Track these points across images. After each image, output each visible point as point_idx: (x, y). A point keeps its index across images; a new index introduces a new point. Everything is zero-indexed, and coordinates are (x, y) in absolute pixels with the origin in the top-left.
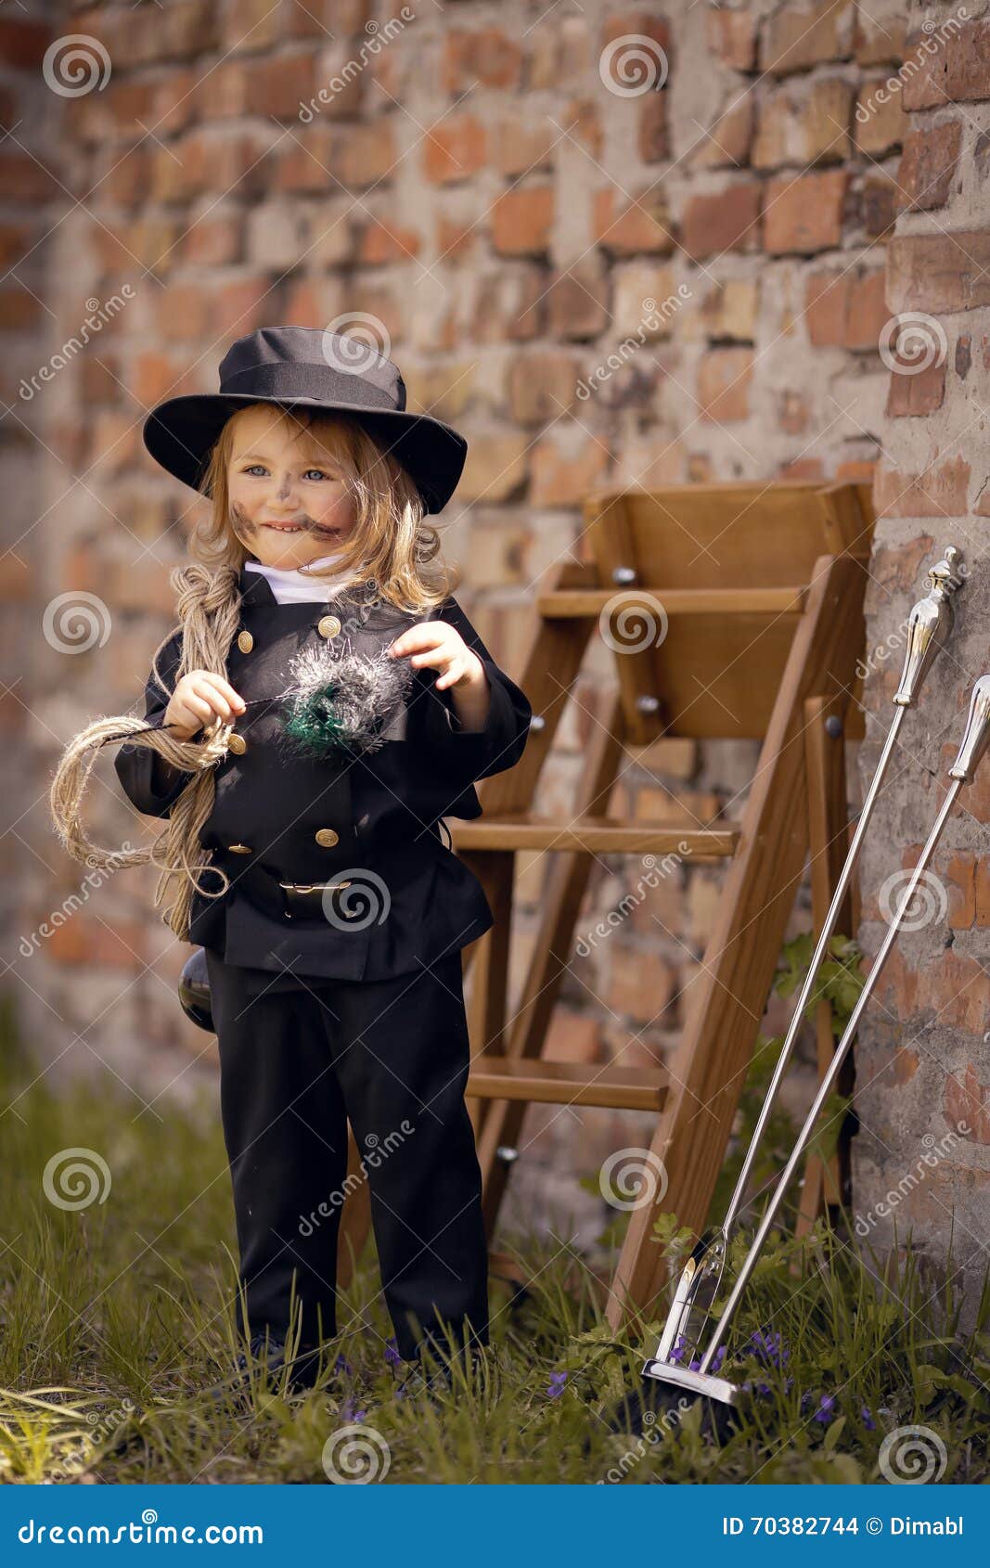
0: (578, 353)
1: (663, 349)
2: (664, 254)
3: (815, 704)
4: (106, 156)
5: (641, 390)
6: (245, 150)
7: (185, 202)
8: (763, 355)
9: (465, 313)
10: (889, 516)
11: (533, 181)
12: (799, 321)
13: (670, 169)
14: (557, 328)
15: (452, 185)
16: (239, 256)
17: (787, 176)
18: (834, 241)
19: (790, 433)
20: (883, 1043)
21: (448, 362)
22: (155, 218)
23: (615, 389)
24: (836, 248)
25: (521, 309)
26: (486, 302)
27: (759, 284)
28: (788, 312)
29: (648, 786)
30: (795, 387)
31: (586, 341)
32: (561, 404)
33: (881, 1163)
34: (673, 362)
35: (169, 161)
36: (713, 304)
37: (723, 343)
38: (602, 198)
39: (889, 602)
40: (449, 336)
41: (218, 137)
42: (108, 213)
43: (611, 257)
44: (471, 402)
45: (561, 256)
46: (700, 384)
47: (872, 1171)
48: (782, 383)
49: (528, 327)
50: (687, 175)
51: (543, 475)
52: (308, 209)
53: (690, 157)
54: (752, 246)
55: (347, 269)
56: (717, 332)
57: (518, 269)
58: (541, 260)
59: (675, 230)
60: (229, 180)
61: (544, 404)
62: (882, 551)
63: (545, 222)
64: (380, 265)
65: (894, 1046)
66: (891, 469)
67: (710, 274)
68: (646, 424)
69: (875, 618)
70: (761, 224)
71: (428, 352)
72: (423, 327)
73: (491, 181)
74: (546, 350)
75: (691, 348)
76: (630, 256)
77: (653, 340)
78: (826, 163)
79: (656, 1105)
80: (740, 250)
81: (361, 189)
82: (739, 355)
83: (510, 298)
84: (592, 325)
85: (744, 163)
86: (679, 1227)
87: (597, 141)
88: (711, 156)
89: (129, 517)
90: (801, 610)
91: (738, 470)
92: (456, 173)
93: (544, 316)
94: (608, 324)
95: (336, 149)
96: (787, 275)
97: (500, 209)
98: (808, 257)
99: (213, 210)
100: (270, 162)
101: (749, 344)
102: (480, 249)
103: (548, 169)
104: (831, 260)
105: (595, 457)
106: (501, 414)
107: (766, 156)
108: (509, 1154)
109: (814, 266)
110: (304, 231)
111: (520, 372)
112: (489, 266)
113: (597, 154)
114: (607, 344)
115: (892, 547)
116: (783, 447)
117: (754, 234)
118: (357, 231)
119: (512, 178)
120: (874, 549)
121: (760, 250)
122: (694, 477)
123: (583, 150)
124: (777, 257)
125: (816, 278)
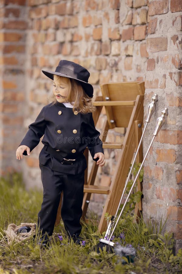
0: (106, 57)
1: (119, 57)
2: (119, 40)
3: (136, 121)
4: (35, 21)
5: (116, 64)
6: (55, 20)
7: (46, 29)
8: (134, 58)
9: (89, 50)
10: (147, 88)
11: (99, 26)
12: (139, 52)
13: (120, 24)
14: (103, 53)
15: (87, 27)
16: (55, 40)
17: (138, 26)
18: (144, 38)
19: (138, 72)
20: (147, 182)
21: (86, 59)
22: (42, 32)
23: (112, 64)
24: (144, 39)
25: (97, 50)
26: (92, 48)
27: (133, 45)
28: (138, 50)
29: (118, 135)
30: (139, 64)
31: (107, 55)
32: (104, 67)
33: (146, 203)
34: (120, 59)
35: (44, 22)
36: (126, 49)
37: (128, 56)
38: (109, 29)
39: (147, 104)
40: (87, 54)
41: (51, 18)
42: (35, 31)
43: (111, 40)
44: (90, 66)
45: (103, 40)
46: (125, 63)
47: (145, 205)
48: (137, 63)
49: (98, 53)
50: (122, 26)
51: (101, 80)
52: (65, 31)
53: (122, 23)
54: (132, 39)
55: (71, 42)
56: (127, 54)
57: (97, 42)
58: (100, 41)
59: (121, 36)
60: (53, 26)
61: (101, 66)
62: (146, 94)
63: (101, 34)
64: (76, 41)
65: (148, 182)
66: (147, 80)
67: (126, 43)
68: (117, 70)
69: (145, 106)
70: (133, 35)
71: (84, 57)
72: (83, 52)
73: (93, 26)
74: (101, 57)
75: (123, 57)
76: (114, 40)
77: (117, 55)
78: (143, 24)
79: (107, 193)
80: (130, 39)
81: (73, 28)
82: (130, 58)
83: (96, 47)
84: (108, 53)
85: (131, 24)
86: (109, 215)
87: (109, 19)
88: (126, 22)
89: (39, 86)
90: (134, 105)
91: (131, 79)
92: (87, 25)
93: (101, 51)
94: (111, 52)
95: (69, 20)
96: (137, 44)
97: (94, 31)
98: (141, 41)
99: (51, 31)
100: (59, 22)
101: (132, 56)
102: (91, 38)
103: (101, 24)
104: (144, 41)
105: (109, 76)
106: (95, 68)
107: (134, 23)
108: (88, 202)
109: (141, 42)
110: (65, 35)
111: (97, 61)
112: (93, 42)
113: (108, 22)
114: (111, 56)
115: (148, 94)
116: (137, 75)
117: (132, 36)
118: (73, 35)
119: (96, 26)
120: (145, 94)
121: (133, 40)
122: (124, 80)
123: (106, 21)
124: (136, 41)
125: (142, 44)
